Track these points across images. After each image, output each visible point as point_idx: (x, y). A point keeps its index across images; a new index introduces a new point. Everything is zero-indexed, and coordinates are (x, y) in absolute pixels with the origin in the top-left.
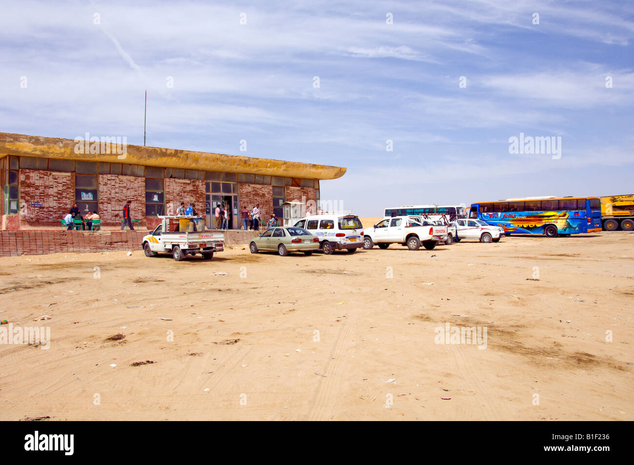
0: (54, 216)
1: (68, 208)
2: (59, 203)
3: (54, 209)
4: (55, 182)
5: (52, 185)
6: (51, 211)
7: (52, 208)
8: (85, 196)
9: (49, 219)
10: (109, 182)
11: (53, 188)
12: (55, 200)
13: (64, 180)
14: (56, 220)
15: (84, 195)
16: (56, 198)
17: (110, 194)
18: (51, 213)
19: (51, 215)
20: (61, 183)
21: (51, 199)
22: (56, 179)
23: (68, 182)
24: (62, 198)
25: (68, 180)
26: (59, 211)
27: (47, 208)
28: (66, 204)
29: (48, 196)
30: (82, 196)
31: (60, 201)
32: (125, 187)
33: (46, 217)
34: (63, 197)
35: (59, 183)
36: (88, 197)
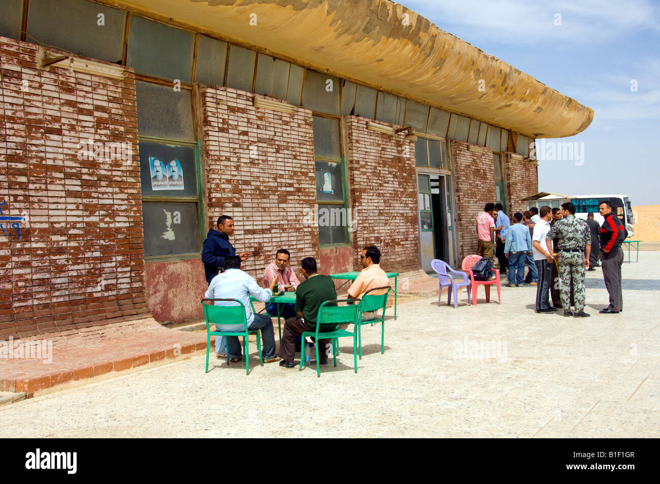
0: (74, 270)
1: (118, 230)
2: (87, 207)
3: (71, 238)
4: (69, 103)
5: (57, 119)
6: (61, 251)
7: (61, 232)
8: (160, 177)
9: (53, 288)
10: (232, 119)
11: (59, 132)
12: (70, 194)
13: (100, 98)
14: (79, 293)
15: (157, 167)
16: (74, 185)
17: (237, 168)
18: (61, 259)
19: (61, 269)
20: (89, 113)
21: (56, 189)
22: (70, 91)
23: (115, 108)
24: (95, 185)
25: (114, 100)
26: (89, 247)
27: (44, 234)
28: (112, 213)
29: (44, 171)
30: (152, 175)
31: (88, 196)
32: (270, 141)
33: (43, 282)
34: (101, 178)
35: (81, 111)
36: (171, 178)
